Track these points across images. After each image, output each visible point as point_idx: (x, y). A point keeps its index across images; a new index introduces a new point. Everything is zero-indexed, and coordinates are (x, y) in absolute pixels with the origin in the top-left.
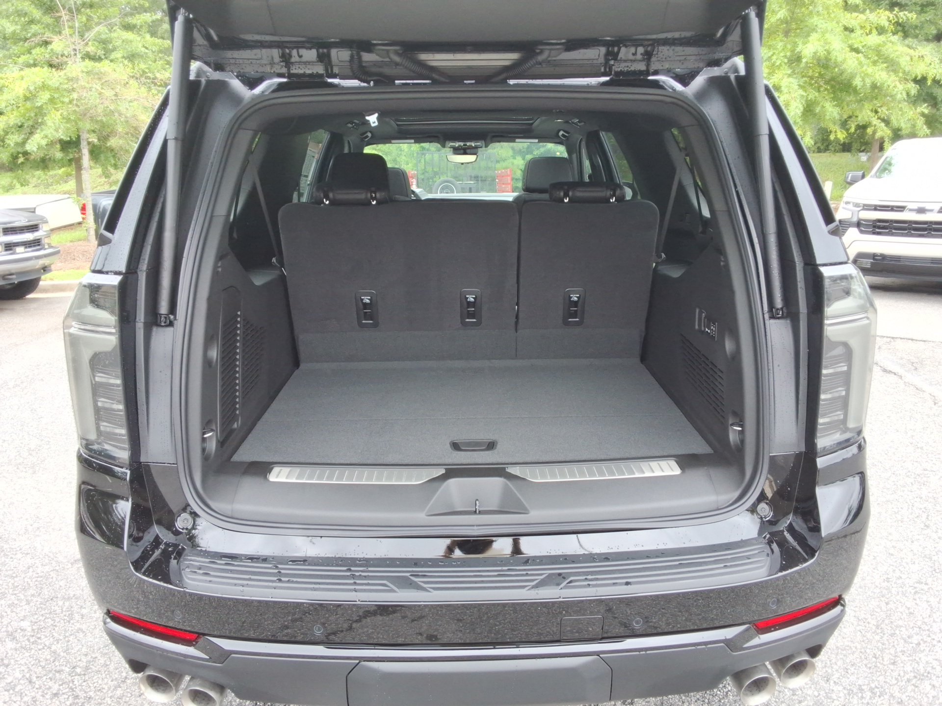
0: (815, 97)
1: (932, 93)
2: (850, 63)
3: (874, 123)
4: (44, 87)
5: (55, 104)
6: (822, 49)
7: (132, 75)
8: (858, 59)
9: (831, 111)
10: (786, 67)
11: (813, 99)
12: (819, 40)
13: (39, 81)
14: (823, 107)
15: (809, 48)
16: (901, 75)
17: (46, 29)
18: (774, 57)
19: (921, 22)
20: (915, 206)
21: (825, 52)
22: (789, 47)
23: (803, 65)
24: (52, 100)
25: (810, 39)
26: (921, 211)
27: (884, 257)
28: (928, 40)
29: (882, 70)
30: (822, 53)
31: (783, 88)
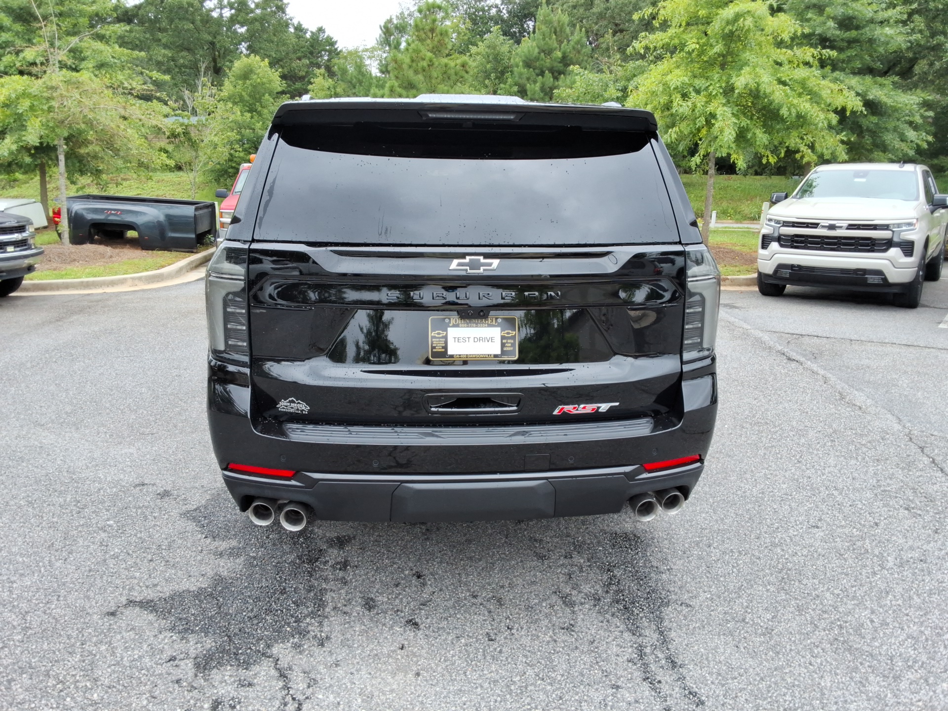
0: (747, 124)
1: (858, 122)
2: (778, 94)
3: (802, 149)
4: (24, 95)
5: (35, 111)
6: (753, 82)
7: (109, 85)
8: (784, 91)
9: (761, 137)
10: (721, 97)
11: (745, 126)
12: (750, 74)
13: (20, 88)
14: (754, 134)
15: (741, 81)
16: (823, 106)
17: (16, 37)
18: (711, 88)
19: (848, 57)
20: (826, 223)
21: (756, 85)
22: (724, 78)
23: (735, 95)
24: (32, 108)
25: (743, 72)
26: (832, 227)
27: (800, 267)
28: (854, 73)
29: (806, 101)
30: (753, 85)
31: (718, 116)
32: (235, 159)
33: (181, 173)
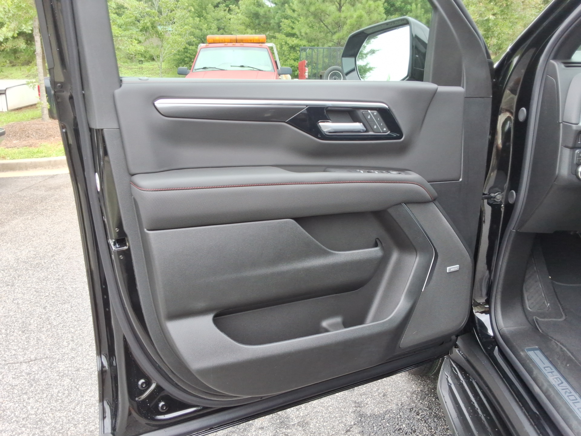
32: (189, 51)
33: (154, 63)
